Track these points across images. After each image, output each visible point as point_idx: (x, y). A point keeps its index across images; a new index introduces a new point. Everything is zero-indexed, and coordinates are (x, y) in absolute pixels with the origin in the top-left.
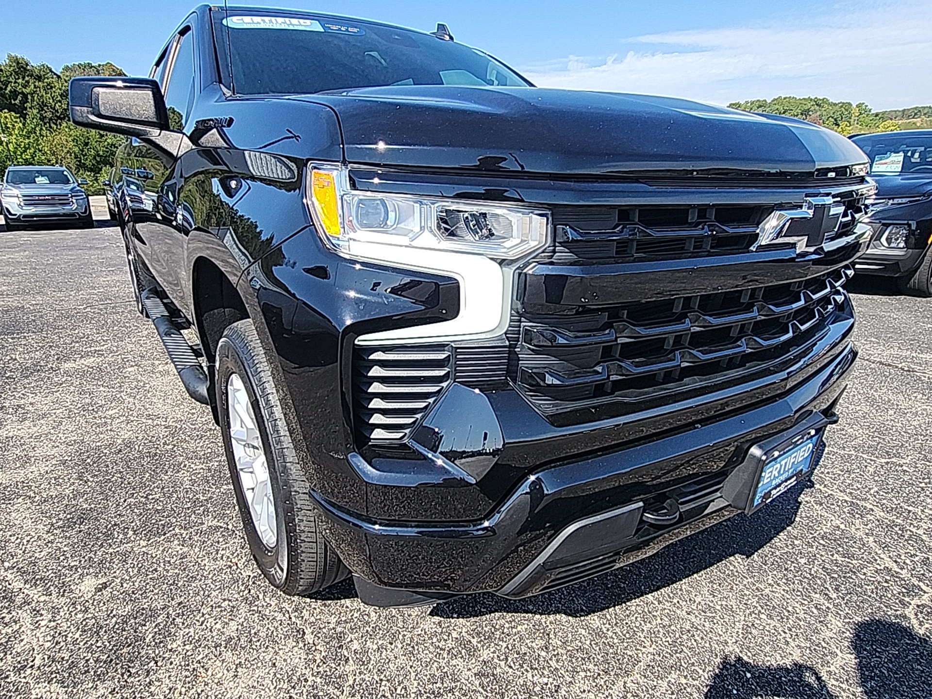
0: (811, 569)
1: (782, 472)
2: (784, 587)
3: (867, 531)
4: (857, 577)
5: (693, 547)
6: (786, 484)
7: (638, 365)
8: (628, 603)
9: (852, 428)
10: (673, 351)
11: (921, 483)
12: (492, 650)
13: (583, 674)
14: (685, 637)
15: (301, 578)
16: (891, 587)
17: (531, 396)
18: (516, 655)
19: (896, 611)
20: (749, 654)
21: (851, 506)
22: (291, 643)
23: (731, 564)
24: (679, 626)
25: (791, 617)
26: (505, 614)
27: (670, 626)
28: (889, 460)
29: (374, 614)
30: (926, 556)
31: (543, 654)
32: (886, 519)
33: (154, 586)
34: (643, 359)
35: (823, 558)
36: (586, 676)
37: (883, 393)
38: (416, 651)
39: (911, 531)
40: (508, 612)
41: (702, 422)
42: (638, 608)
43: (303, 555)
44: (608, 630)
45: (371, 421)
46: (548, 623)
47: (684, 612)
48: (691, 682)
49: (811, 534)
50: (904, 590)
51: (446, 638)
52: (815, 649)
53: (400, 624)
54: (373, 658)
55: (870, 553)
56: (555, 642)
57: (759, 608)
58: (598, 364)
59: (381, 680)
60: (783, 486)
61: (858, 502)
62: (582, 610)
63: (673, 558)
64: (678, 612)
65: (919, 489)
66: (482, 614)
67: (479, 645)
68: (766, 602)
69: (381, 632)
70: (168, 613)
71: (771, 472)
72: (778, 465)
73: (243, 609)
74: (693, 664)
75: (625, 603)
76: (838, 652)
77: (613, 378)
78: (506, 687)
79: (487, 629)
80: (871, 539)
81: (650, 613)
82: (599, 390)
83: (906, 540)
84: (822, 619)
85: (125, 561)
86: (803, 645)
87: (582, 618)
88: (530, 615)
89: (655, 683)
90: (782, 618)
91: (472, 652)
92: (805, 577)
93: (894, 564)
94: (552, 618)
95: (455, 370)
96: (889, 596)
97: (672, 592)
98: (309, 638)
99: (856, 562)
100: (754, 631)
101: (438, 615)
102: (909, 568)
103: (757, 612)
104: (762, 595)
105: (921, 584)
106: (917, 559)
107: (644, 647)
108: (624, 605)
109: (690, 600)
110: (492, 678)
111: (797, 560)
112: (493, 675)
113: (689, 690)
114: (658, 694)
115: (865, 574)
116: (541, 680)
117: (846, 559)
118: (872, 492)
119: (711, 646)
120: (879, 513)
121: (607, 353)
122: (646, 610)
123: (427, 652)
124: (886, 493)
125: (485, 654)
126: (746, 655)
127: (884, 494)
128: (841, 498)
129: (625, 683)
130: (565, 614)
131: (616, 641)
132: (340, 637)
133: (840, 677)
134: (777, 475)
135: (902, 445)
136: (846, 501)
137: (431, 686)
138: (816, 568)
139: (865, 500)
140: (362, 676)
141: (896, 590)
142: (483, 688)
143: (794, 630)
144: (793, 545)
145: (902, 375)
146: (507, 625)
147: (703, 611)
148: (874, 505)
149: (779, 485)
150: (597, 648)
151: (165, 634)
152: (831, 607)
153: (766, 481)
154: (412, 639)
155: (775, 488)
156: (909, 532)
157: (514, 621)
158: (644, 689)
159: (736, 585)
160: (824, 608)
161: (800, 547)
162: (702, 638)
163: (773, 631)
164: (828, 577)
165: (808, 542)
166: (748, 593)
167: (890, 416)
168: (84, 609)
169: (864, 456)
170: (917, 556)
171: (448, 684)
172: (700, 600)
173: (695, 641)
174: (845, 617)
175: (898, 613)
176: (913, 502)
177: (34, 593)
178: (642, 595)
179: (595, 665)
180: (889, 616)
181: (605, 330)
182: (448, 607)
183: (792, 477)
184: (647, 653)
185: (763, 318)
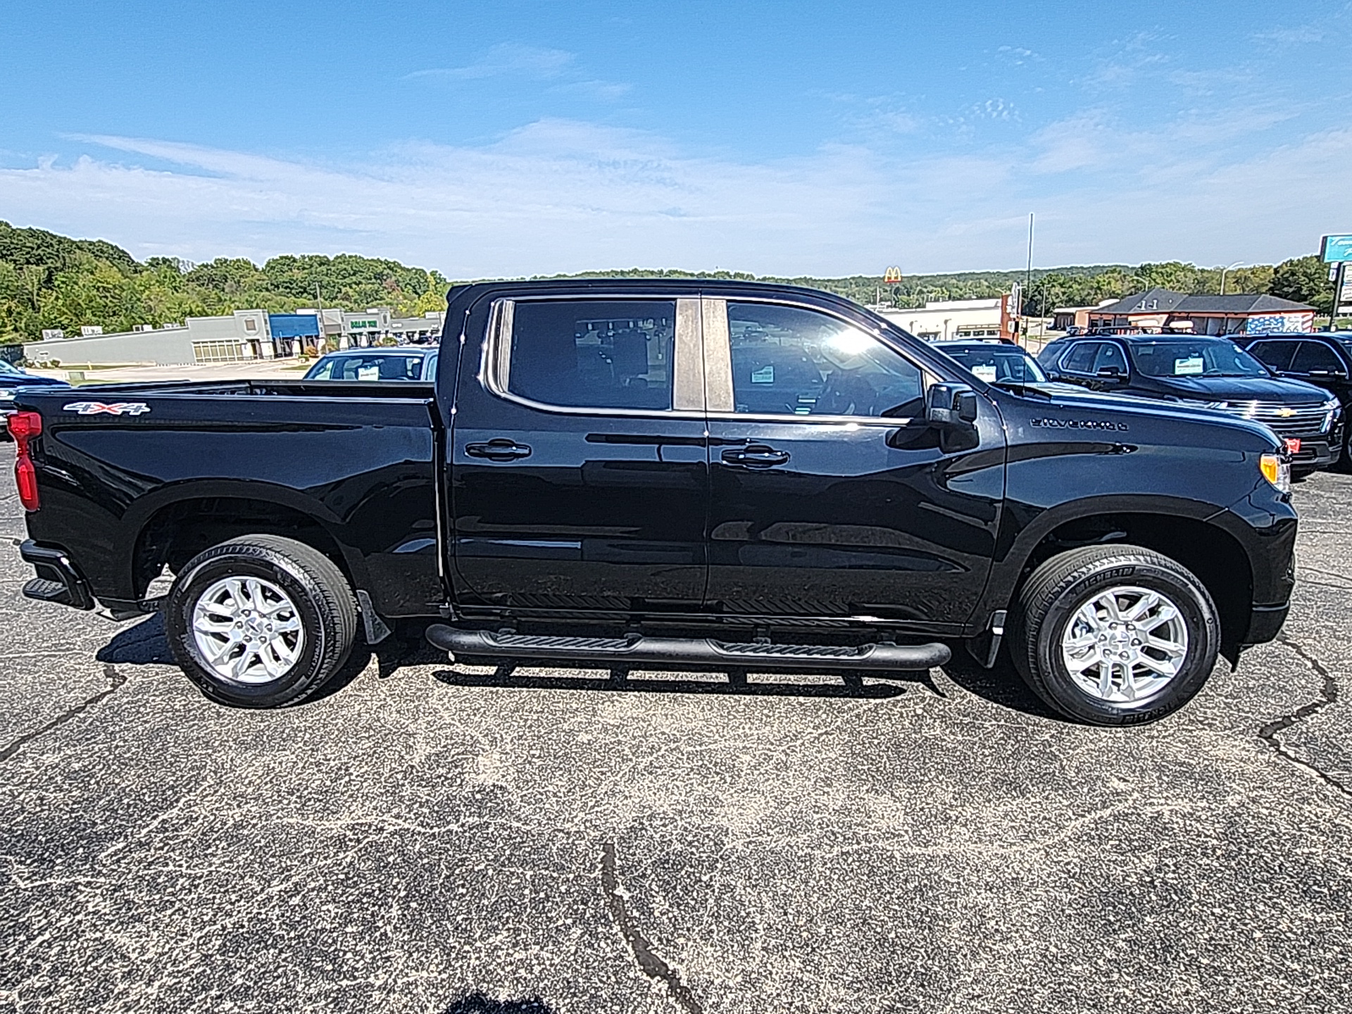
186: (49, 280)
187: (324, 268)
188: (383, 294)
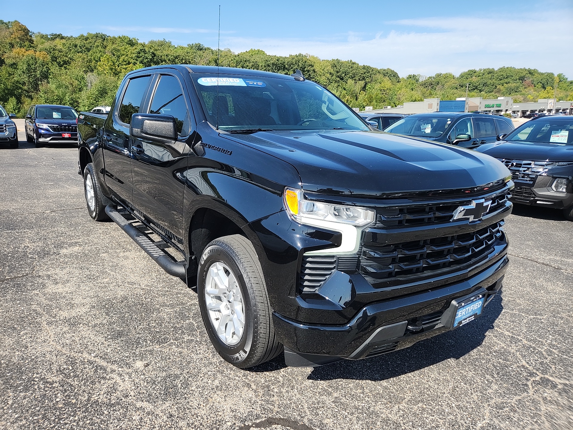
0: (487, 365)
1: (467, 313)
2: (473, 372)
3: (517, 349)
4: (508, 369)
5: (431, 354)
6: (469, 319)
7: (406, 265)
8: (399, 377)
9: (519, 300)
10: (419, 260)
11: (549, 328)
12: (338, 393)
13: (380, 403)
14: (425, 390)
15: (256, 356)
16: (523, 373)
17: (364, 276)
18: (349, 395)
19: (523, 382)
20: (454, 397)
21: (511, 338)
22: (246, 389)
23: (448, 362)
24: (423, 386)
25: (475, 384)
26: (342, 379)
27: (419, 386)
28: (535, 317)
29: (281, 378)
30: (542, 360)
31: (362, 395)
32: (527, 344)
33: (172, 365)
34: (407, 263)
35: (493, 361)
36: (381, 404)
37: (541, 281)
38: (304, 393)
39: (538, 350)
40: (343, 379)
41: (431, 289)
42: (404, 379)
43: (259, 344)
44: (390, 387)
45: (304, 284)
46: (363, 383)
47: (425, 381)
48: (428, 407)
49: (490, 350)
50: (529, 374)
51: (317, 388)
52: (484, 396)
53: (294, 382)
54: (285, 395)
55: (516, 359)
56: (367, 391)
57: (461, 380)
58: (390, 265)
59: (291, 403)
60: (468, 319)
61: (515, 336)
62: (378, 379)
63: (421, 358)
64: (423, 380)
65: (547, 331)
66: (331, 379)
67: (332, 391)
68: (464, 378)
69: (286, 385)
70: (184, 376)
71: (462, 312)
72: (465, 310)
73: (219, 375)
74: (429, 400)
75: (398, 376)
76: (494, 397)
77: (396, 270)
78: (347, 406)
79: (335, 385)
80: (518, 353)
81: (410, 380)
82: (390, 275)
83: (535, 354)
84: (489, 385)
85: (152, 354)
86: (479, 395)
87: (378, 382)
88: (354, 380)
89: (412, 407)
90: (471, 384)
91: (330, 394)
92: (484, 369)
93: (527, 364)
94: (364, 381)
95: (338, 265)
96: (521, 376)
97: (420, 373)
98: (254, 387)
99: (509, 363)
100: (457, 389)
101: (311, 379)
102: (533, 366)
103: (459, 382)
104: (462, 375)
105: (537, 372)
106: (538, 362)
107: (407, 393)
108: (397, 377)
109: (428, 376)
110: (340, 403)
111: (481, 361)
112: (340, 402)
113: (427, 409)
114: (413, 411)
115: (512, 368)
116: (362, 404)
117: (505, 361)
118: (523, 332)
119: (437, 394)
120: (525, 341)
121: (394, 261)
122: (408, 380)
123: (309, 393)
124: (530, 332)
125: (335, 395)
126: (453, 398)
127: (529, 333)
128: (507, 334)
129: (399, 406)
130: (370, 380)
131: (394, 391)
132: (268, 387)
133: (493, 406)
134: (464, 314)
135: (544, 309)
136: (509, 336)
137: (313, 405)
138: (489, 365)
139: (519, 335)
140: (282, 401)
141: (525, 374)
142: (336, 406)
143: (475, 389)
144: (480, 355)
145: (553, 271)
146: (344, 384)
147: (434, 381)
148: (522, 338)
149: (466, 319)
150: (386, 394)
151: (186, 384)
152: (494, 380)
153: (459, 316)
154: (301, 389)
155: (464, 320)
156: (537, 350)
157: (347, 382)
158: (407, 408)
159: (451, 371)
160: (491, 381)
161: (483, 356)
162: (433, 391)
163: (466, 389)
164: (494, 369)
165: (487, 354)
166: (456, 374)
167: (541, 294)
168: (143, 374)
169: (522, 314)
170: (538, 360)
171: (321, 405)
172: (433, 376)
173: (430, 392)
174: (500, 385)
175: (524, 383)
176: (542, 337)
177: (115, 367)
178: (406, 373)
179: (385, 400)
180: (520, 384)
181: (393, 252)
182: (315, 376)
183: (472, 316)
184: (408, 396)
185: (457, 247)
186: (365, 87)
187: (490, 75)
188: (521, 89)
